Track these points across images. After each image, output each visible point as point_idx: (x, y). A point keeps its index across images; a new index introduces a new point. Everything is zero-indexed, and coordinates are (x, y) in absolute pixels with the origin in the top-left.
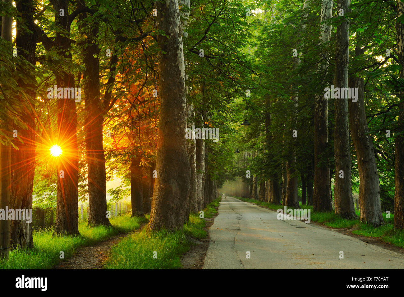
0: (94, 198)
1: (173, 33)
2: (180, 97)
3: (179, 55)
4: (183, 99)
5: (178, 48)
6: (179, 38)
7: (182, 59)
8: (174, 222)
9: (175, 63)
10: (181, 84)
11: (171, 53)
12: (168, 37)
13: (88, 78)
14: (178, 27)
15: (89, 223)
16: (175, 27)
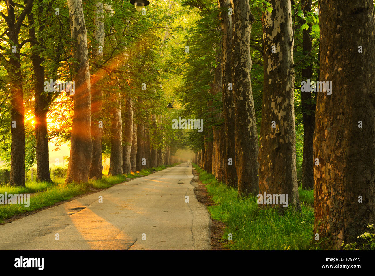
0: (40, 163)
1: (83, 60)
2: (87, 100)
3: (86, 74)
4: (89, 101)
5: (85, 69)
6: (86, 63)
7: (88, 77)
8: (81, 178)
9: (84, 79)
10: (87, 92)
11: (81, 73)
12: (79, 63)
13: (36, 81)
14: (86, 56)
15: (37, 180)
16: (84, 56)
